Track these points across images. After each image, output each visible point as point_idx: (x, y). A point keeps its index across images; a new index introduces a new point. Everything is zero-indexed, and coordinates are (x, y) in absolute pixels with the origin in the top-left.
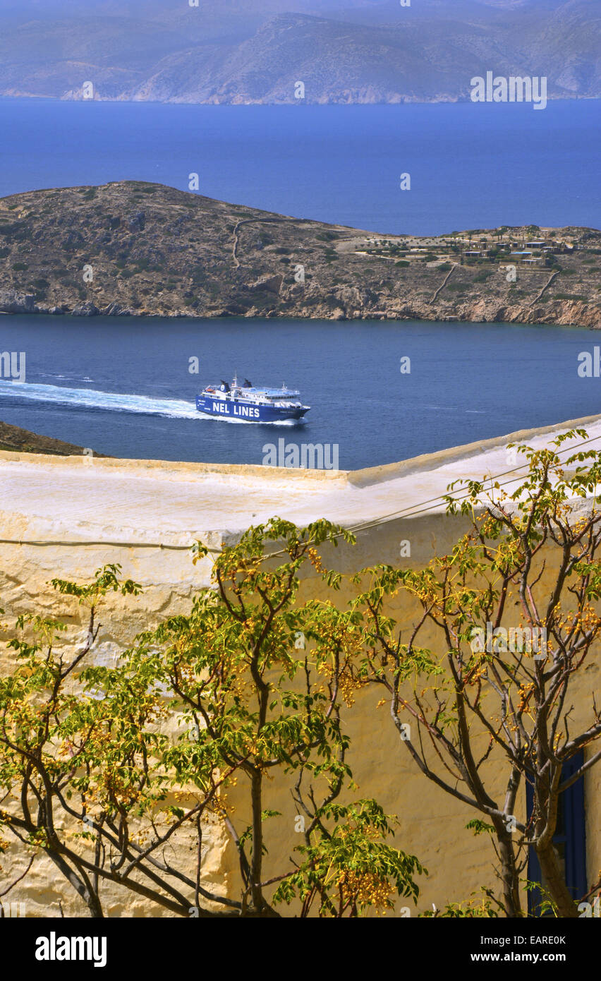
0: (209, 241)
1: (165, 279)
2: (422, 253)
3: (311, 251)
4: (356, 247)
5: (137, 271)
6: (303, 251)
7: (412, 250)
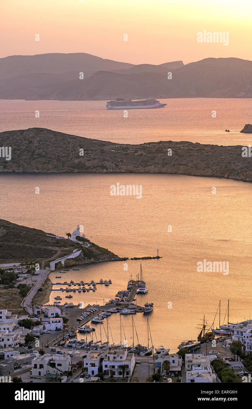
0: (61, 147)
1: (47, 160)
2: (133, 150)
3: (96, 150)
4: (111, 149)
5: (37, 158)
6: (93, 150)
7: (130, 149)
